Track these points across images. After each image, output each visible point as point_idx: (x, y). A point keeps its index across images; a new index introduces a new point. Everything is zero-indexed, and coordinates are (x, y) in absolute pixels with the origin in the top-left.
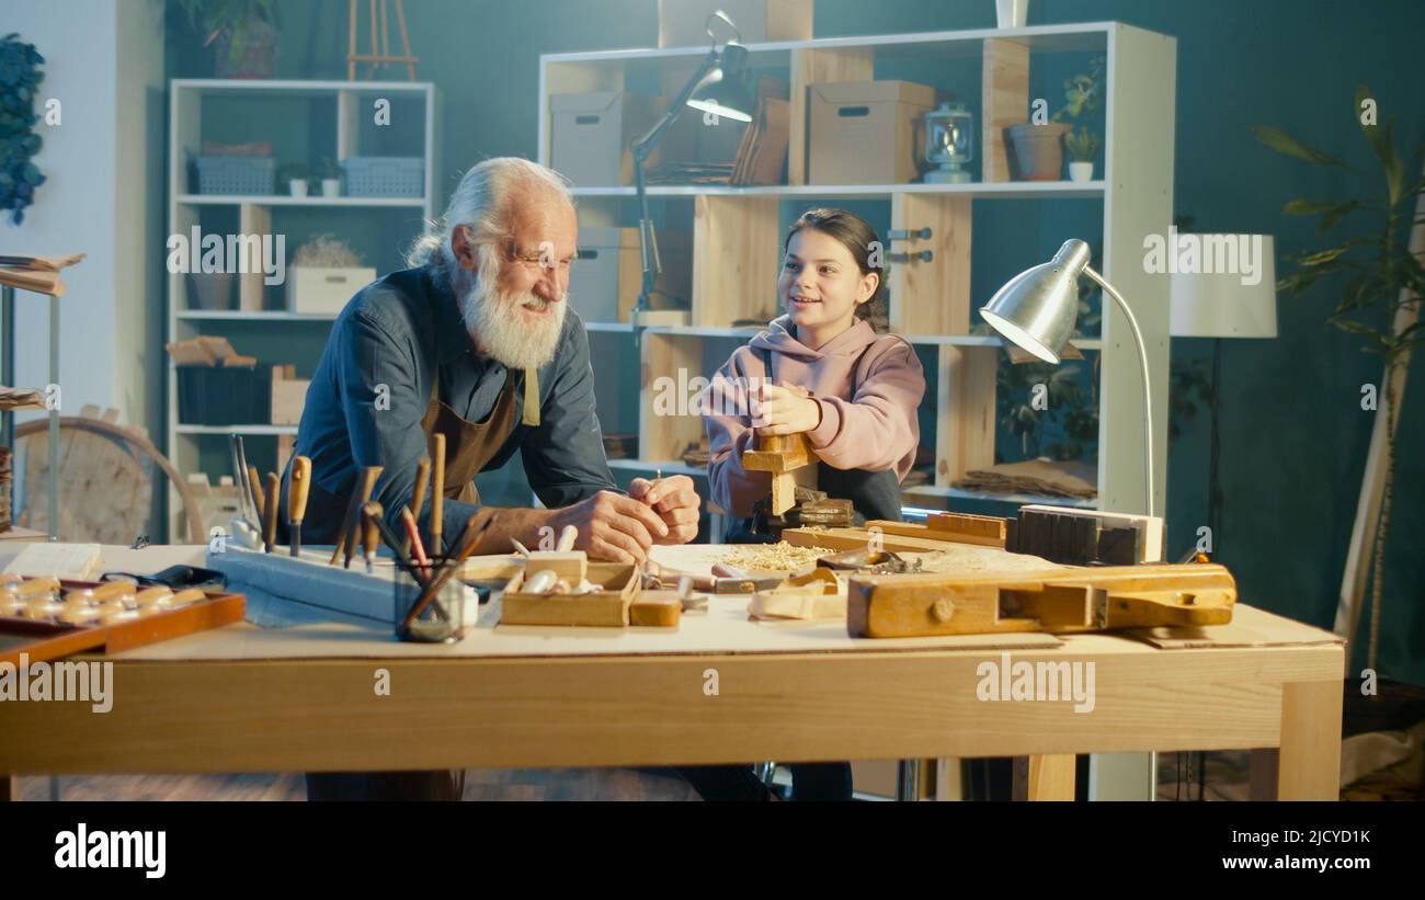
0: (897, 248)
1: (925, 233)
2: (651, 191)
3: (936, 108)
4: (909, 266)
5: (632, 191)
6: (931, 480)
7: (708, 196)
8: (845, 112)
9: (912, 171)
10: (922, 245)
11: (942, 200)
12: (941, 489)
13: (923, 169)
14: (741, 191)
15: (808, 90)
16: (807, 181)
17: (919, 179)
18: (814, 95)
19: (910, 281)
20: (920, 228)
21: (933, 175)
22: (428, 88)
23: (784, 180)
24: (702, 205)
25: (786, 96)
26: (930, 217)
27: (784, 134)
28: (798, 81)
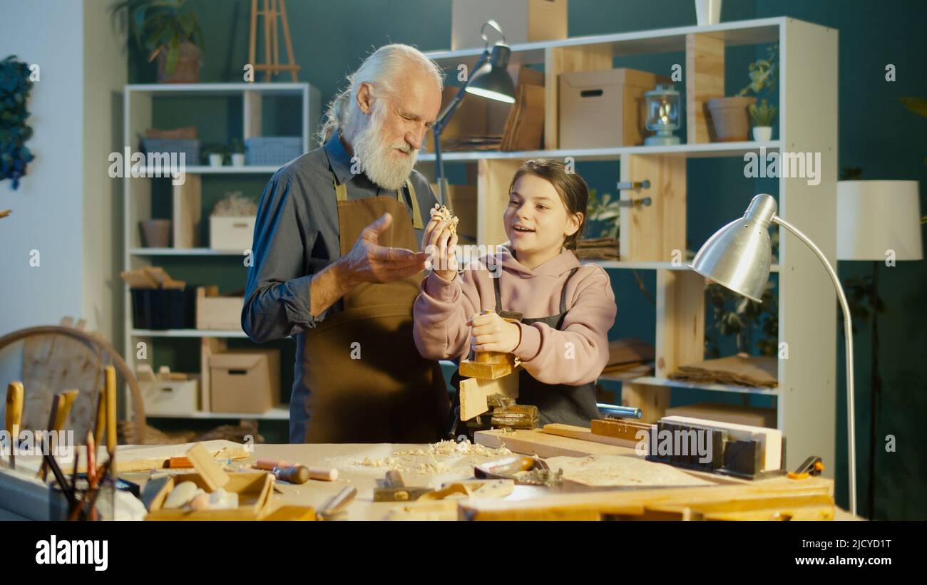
0: (624, 196)
1: (646, 184)
2: (447, 157)
3: (654, 89)
4: (634, 210)
5: (432, 157)
6: (652, 373)
7: (489, 160)
8: (586, 94)
9: (637, 137)
10: (644, 193)
11: (661, 159)
12: (660, 379)
13: (644, 134)
14: (511, 156)
15: (558, 78)
16: (558, 147)
17: (642, 144)
18: (562, 81)
19: (636, 220)
20: (641, 180)
21: (650, 140)
22: (305, 87)
23: (542, 146)
24: (483, 166)
25: (542, 83)
26: (652, 173)
27: (541, 110)
28: (551, 71)
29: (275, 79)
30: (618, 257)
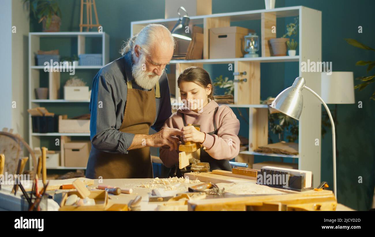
0: (236, 78)
1: (245, 73)
3: (248, 35)
4: (240, 84)
6: (247, 149)
7: (180, 63)
8: (220, 37)
9: (241, 55)
10: (244, 77)
11: (251, 63)
12: (251, 152)
13: (244, 53)
14: (190, 62)
15: (209, 30)
16: (209, 58)
17: (243, 57)
18: (211, 31)
19: (241, 88)
20: (243, 71)
21: (247, 55)
22: (103, 33)
23: (202, 58)
24: (178, 66)
25: (202, 32)
26: (247, 68)
27: (202, 43)
28: (206, 28)
29: (90, 30)
30: (233, 103)
